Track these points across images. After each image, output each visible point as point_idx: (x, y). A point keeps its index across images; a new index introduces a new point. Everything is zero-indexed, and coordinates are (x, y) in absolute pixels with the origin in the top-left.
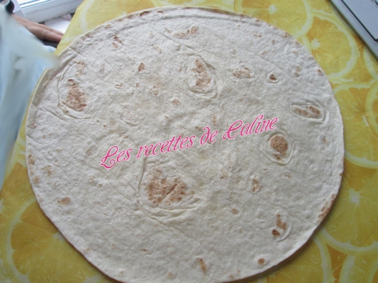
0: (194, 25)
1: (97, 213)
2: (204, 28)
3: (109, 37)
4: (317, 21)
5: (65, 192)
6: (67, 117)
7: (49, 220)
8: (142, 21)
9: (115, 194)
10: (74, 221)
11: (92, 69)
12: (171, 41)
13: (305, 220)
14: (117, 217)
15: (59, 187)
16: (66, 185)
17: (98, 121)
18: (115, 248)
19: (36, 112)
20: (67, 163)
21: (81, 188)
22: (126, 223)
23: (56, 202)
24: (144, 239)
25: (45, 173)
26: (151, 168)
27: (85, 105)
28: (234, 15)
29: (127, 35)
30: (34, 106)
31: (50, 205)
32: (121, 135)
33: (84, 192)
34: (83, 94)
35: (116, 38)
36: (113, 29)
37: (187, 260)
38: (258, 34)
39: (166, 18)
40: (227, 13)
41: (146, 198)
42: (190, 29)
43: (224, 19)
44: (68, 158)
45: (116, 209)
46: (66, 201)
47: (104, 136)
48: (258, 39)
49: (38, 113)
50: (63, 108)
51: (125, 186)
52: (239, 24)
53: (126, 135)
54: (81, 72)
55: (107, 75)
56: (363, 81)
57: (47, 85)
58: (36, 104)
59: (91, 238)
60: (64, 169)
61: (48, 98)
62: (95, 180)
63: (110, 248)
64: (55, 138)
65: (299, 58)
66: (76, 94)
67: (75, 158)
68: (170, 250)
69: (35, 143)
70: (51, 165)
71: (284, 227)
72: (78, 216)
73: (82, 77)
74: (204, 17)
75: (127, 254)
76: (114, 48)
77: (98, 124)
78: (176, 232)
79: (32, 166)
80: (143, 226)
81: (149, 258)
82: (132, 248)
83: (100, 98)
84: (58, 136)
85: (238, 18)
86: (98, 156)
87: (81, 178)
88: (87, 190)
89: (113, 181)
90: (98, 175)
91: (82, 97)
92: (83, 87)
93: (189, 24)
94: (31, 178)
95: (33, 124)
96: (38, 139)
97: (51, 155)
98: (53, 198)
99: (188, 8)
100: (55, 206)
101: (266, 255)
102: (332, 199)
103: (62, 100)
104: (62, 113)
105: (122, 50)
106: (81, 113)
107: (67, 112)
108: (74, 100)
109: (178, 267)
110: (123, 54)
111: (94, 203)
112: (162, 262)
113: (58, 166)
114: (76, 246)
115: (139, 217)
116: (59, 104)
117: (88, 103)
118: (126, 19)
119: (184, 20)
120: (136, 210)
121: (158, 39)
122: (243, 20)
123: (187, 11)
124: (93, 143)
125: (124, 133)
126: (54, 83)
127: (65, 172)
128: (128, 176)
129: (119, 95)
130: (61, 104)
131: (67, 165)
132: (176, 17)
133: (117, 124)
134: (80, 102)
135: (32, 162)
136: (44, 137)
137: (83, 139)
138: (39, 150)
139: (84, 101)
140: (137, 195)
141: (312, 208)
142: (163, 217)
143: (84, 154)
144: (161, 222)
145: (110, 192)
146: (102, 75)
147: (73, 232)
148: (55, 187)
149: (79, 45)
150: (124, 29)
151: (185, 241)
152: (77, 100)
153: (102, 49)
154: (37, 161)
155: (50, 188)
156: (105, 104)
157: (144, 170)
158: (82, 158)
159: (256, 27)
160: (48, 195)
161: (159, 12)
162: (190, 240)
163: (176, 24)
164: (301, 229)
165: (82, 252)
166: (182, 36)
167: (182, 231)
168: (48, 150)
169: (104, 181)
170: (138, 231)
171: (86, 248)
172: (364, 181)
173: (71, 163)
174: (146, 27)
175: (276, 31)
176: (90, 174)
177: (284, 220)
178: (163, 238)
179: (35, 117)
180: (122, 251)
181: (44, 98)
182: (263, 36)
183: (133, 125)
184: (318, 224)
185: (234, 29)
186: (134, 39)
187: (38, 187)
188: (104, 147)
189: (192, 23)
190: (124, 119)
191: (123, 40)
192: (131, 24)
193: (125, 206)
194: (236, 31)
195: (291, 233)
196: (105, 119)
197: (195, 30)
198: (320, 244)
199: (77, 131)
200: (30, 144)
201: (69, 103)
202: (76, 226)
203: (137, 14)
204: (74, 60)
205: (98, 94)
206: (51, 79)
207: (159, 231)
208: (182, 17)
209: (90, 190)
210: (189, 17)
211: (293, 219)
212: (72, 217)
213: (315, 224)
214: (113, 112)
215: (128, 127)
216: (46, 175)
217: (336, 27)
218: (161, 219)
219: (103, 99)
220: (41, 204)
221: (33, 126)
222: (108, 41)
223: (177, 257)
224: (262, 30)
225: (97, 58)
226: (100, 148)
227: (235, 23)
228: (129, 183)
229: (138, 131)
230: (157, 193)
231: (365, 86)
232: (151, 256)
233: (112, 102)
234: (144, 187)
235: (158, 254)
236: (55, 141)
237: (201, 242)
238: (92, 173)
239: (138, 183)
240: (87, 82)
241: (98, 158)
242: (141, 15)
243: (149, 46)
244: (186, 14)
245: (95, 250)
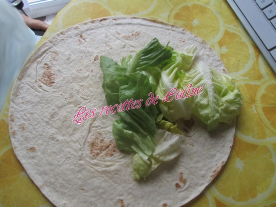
0: (137, 30)
1: (53, 159)
2: (144, 33)
3: (77, 35)
4: (227, 33)
5: (32, 143)
6: (40, 90)
7: (19, 162)
8: (101, 25)
9: (67, 147)
10: (36, 164)
11: (62, 57)
12: (120, 41)
13: (201, 178)
14: (66, 164)
15: (29, 139)
16: (34, 138)
17: (61, 95)
18: (62, 186)
19: (19, 85)
20: (36, 123)
21: (44, 141)
22: (72, 169)
23: (26, 149)
24: (83, 181)
25: (20, 128)
26: (94, 131)
27: (54, 82)
28: (167, 25)
29: (89, 35)
30: (19, 81)
31: (21, 151)
32: (76, 106)
33: (46, 144)
34: (54, 74)
35: (81, 36)
36: (80, 30)
37: (111, 200)
38: (183, 40)
39: (118, 24)
40: (162, 23)
41: (88, 152)
42: (134, 33)
43: (160, 27)
44: (37, 119)
45: (67, 158)
46: (32, 149)
47: (64, 106)
48: (182, 43)
49: (21, 86)
50: (38, 83)
51: (75, 142)
52: (170, 31)
53: (79, 106)
54: (54, 59)
55: (72, 62)
56: (256, 79)
57: (29, 66)
58: (20, 79)
59: (46, 177)
60: (34, 126)
61: (29, 76)
62: (54, 136)
63: (59, 186)
64: (30, 104)
65: (210, 59)
66: (48, 74)
67: (42, 120)
68: (100, 191)
69: (16, 107)
70: (25, 123)
71: (184, 182)
72: (40, 161)
73: (54, 62)
74: (145, 25)
75: (70, 191)
76: (79, 43)
77: (61, 96)
78: (106, 178)
79: (12, 122)
80: (84, 172)
81: (85, 195)
82: (74, 187)
83: (64, 78)
84: (32, 103)
85: (169, 27)
86: (59, 119)
87: (44, 134)
88: (48, 143)
89: (67, 138)
90: (57, 133)
91: (52, 76)
92: (54, 70)
93: (134, 29)
94: (10, 131)
95: (16, 93)
96: (19, 104)
97: (26, 116)
98: (24, 146)
99: (135, 18)
100: (25, 152)
101: (169, 201)
102: (222, 165)
103: (39, 78)
104: (37, 87)
105: (84, 45)
106: (51, 88)
107: (41, 86)
108: (46, 79)
109: (104, 204)
110: (84, 48)
111: (52, 152)
112: (93, 199)
113: (30, 124)
114: (35, 182)
115: (81, 165)
116: (36, 81)
117: (56, 81)
118: (90, 23)
119: (131, 27)
120: (80, 160)
121: (111, 39)
122: (173, 29)
123: (134, 20)
124: (56, 110)
125: (79, 104)
126: (35, 65)
127: (34, 128)
128: (77, 135)
129: (78, 77)
130: (38, 80)
131: (36, 124)
132: (125, 24)
133: (75, 98)
134: (51, 80)
135: (13, 120)
136: (23, 103)
137: (49, 107)
138: (19, 112)
139: (54, 80)
140: (82, 149)
141: (206, 170)
142: (99, 167)
143: (49, 117)
144: (97, 171)
145: (64, 146)
146: (68, 62)
147: (35, 172)
148: (26, 139)
149: (55, 40)
150: (87, 30)
151: (112, 185)
152: (49, 79)
153: (71, 44)
154: (16, 120)
155: (22, 139)
156: (68, 82)
157: (89, 132)
158: (47, 120)
159: (182, 35)
160: (21, 144)
161: (113, 19)
162: (116, 185)
163: (124, 29)
164: (197, 185)
165: (39, 186)
166: (127, 38)
167: (111, 178)
168: (25, 112)
169: (60, 138)
170: (80, 175)
171: (42, 184)
172: (248, 153)
173: (39, 122)
174: (103, 30)
175: (196, 39)
176: (51, 132)
177: (185, 177)
178: (96, 182)
179: (18, 88)
180: (67, 188)
181: (26, 75)
182: (186, 42)
183: (85, 99)
184: (210, 182)
185: (166, 35)
186: (94, 38)
187: (14, 138)
188: (63, 113)
189: (136, 29)
190: (80, 95)
191: (86, 38)
192: (92, 27)
193: (73, 157)
194: (167, 36)
195: (189, 187)
196: (66, 93)
197: (138, 34)
198: (209, 197)
199: (46, 100)
200: (12, 107)
201: (43, 80)
202: (37, 168)
203: (98, 20)
204: (50, 50)
205: (64, 75)
206: (32, 63)
207: (95, 177)
208: (130, 24)
209: (50, 143)
210: (134, 24)
211: (192, 177)
212: (35, 161)
213: (207, 182)
214: (72, 89)
215: (82, 100)
216: (21, 130)
217: (241, 39)
218: (97, 168)
219: (67, 79)
220: (14, 150)
221: (16, 95)
222: (75, 38)
223: (105, 196)
224: (186, 37)
225: (66, 49)
226: (60, 114)
227: (167, 31)
228: (77, 141)
229: (89, 104)
230: (96, 149)
231: (257, 83)
232: (86, 194)
233: (73, 82)
234: (88, 144)
235: (91, 193)
236: (30, 106)
237: (123, 188)
238: (53, 131)
239: (84, 141)
240: (57, 66)
241: (58, 121)
242: (101, 21)
243: (104, 43)
244: (133, 22)
245: (48, 186)
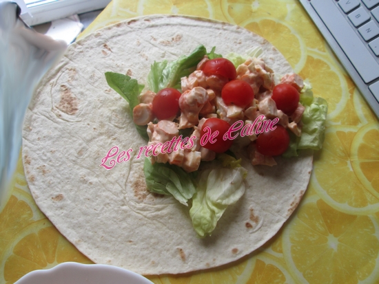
0: (179, 33)
1: (87, 208)
2: (188, 36)
3: (99, 44)
5: (58, 190)
6: (60, 120)
7: (44, 215)
8: (130, 29)
9: (104, 191)
10: (67, 216)
11: (83, 75)
12: (157, 49)
13: (276, 214)
14: (105, 212)
15: (53, 185)
16: (59, 183)
17: (88, 124)
18: (103, 239)
19: (32, 116)
20: (60, 163)
21: (73, 186)
22: (114, 217)
23: (51, 198)
24: (130, 232)
25: (40, 172)
26: (137, 167)
27: (76, 109)
28: (216, 23)
29: (116, 43)
30: (30, 111)
31: (45, 201)
32: (109, 137)
33: (76, 189)
34: (75, 99)
35: (105, 46)
36: (102, 37)
37: (168, 250)
38: (238, 41)
39: (152, 26)
40: (209, 21)
41: (132, 195)
42: (174, 37)
43: (207, 27)
44: (61, 158)
45: (105, 205)
46: (59, 197)
47: (94, 138)
48: (238, 46)
49: (33, 117)
50: (56, 112)
51: (113, 184)
52: (221, 31)
53: (114, 137)
54: (73, 78)
55: (97, 81)
57: (41, 90)
58: (31, 109)
59: (82, 231)
60: (57, 168)
61: (42, 103)
62: (85, 178)
63: (99, 240)
64: (49, 140)
65: (275, 64)
66: (68, 99)
67: (68, 159)
68: (153, 241)
69: (30, 145)
70: (45, 164)
71: (256, 220)
72: (71, 211)
73: (74, 83)
74: (188, 26)
75: (114, 245)
76: (103, 56)
77: (89, 127)
78: (159, 225)
79: (28, 165)
80: (129, 220)
81: (134, 249)
82: (119, 240)
83: (90, 103)
84: (51, 138)
85: (220, 26)
86: (89, 156)
87: (73, 177)
88: (79, 187)
89: (103, 180)
90: (89, 174)
91: (74, 101)
92: (74, 92)
93: (174, 32)
94: (27, 177)
95: (29, 127)
96: (34, 141)
97: (45, 155)
98: (48, 195)
99: (173, 16)
100: (49, 202)
101: (240, 245)
102: (300, 195)
103: (56, 104)
104: (55, 117)
105: (111, 57)
106: (73, 116)
107: (60, 115)
108: (66, 105)
109: (160, 256)
110: (111, 62)
111: (85, 199)
112: (145, 252)
113: (52, 166)
114: (68, 238)
115: (125, 211)
116: (53, 108)
117: (79, 107)
118: (115, 28)
119: (169, 28)
120: (123, 205)
121: (145, 47)
122: (225, 27)
123: (172, 19)
124: (84, 145)
125: (112, 135)
126: (48, 88)
127: (58, 171)
128: (116, 175)
129: (108, 99)
130: (55, 108)
131: (60, 165)
132: (161, 26)
133: (106, 127)
134: (72, 106)
135: (29, 163)
136: (39, 139)
137: (75, 141)
138: (35, 151)
139: (76, 105)
140: (124, 192)
141: (282, 203)
142: (148, 212)
143: (76, 155)
144: (145, 217)
145: (99, 189)
146: (92, 81)
147: (66, 225)
148: (49, 185)
149: (71, 52)
150: (113, 37)
151: (166, 233)
152: (69, 105)
153: (93, 57)
154: (33, 162)
155: (44, 186)
156: (95, 108)
157: (130, 169)
158: (74, 159)
159: (237, 34)
160: (43, 193)
161: (146, 20)
162: (171, 232)
163: (161, 32)
164: (271, 222)
165: (74, 243)
166: (167, 44)
167: (164, 224)
168: (43, 151)
169: (93, 180)
170: (125, 225)
171: (77, 240)
173: (63, 162)
174: (133, 35)
175: (255, 38)
176: (81, 173)
177: (256, 214)
178: (147, 231)
179: (30, 120)
180: (110, 242)
181: (39, 103)
182: (243, 43)
183: (120, 128)
184: (288, 217)
185: (216, 37)
186: (122, 47)
187: (34, 184)
188: (94, 147)
189: (177, 31)
190: (113, 122)
191: (112, 48)
192: (119, 33)
193: (113, 202)
194: (218, 38)
195: (262, 225)
196: (95, 122)
197: (179, 38)
199: (69, 133)
200: (26, 146)
201: (61, 107)
202: (69, 220)
203: (125, 23)
204: (66, 66)
205: (89, 99)
206: (45, 85)
207: (144, 225)
208: (167, 25)
209: (81, 188)
210: (173, 25)
211: (265, 213)
212: (65, 212)
213: (285, 217)
214: (102, 115)
215: (116, 129)
216: (41, 174)
218: (145, 213)
219: (93, 104)
220: (36, 200)
221: (29, 129)
222: (98, 48)
223: (159, 247)
224: (242, 37)
225: (87, 65)
226: (90, 149)
227: (217, 31)
228: (116, 181)
229: (125, 134)
230: (142, 190)
232: (136, 246)
233: (101, 106)
234: (130, 185)
235: (141, 245)
236: (49, 142)
237: (181, 234)
238: (83, 172)
239: (125, 181)
240: (79, 88)
241: (88, 159)
242: (129, 23)
243: (136, 53)
244: (172, 23)
245: (85, 242)
